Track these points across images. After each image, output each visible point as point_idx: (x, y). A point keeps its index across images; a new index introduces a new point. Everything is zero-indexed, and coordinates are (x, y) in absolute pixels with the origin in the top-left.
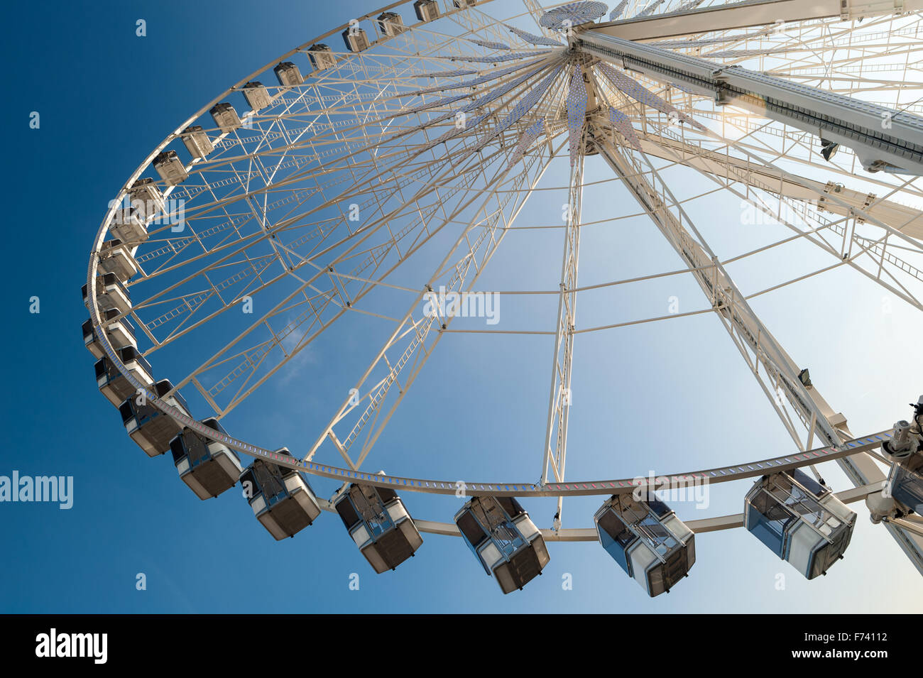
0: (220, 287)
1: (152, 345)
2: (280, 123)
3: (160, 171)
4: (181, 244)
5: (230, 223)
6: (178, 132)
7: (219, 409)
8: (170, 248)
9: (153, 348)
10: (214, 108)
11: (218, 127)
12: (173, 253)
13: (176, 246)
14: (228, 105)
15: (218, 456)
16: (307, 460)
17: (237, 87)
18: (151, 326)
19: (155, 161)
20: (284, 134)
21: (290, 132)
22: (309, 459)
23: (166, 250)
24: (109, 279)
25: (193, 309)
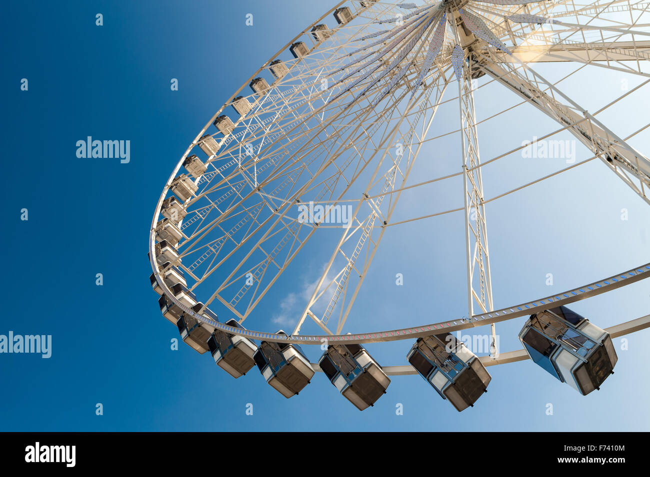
0: (231, 233)
1: (195, 282)
2: (256, 117)
3: (189, 169)
4: (205, 212)
5: (233, 190)
6: (195, 142)
7: (241, 316)
8: (199, 216)
9: (196, 284)
10: (216, 121)
11: (219, 130)
12: (201, 219)
13: (201, 214)
14: (224, 116)
15: (239, 344)
16: (295, 334)
17: (228, 103)
18: (191, 268)
19: (184, 164)
20: (261, 124)
21: (265, 122)
22: (296, 333)
23: (196, 218)
24: (163, 244)
25: (217, 251)
